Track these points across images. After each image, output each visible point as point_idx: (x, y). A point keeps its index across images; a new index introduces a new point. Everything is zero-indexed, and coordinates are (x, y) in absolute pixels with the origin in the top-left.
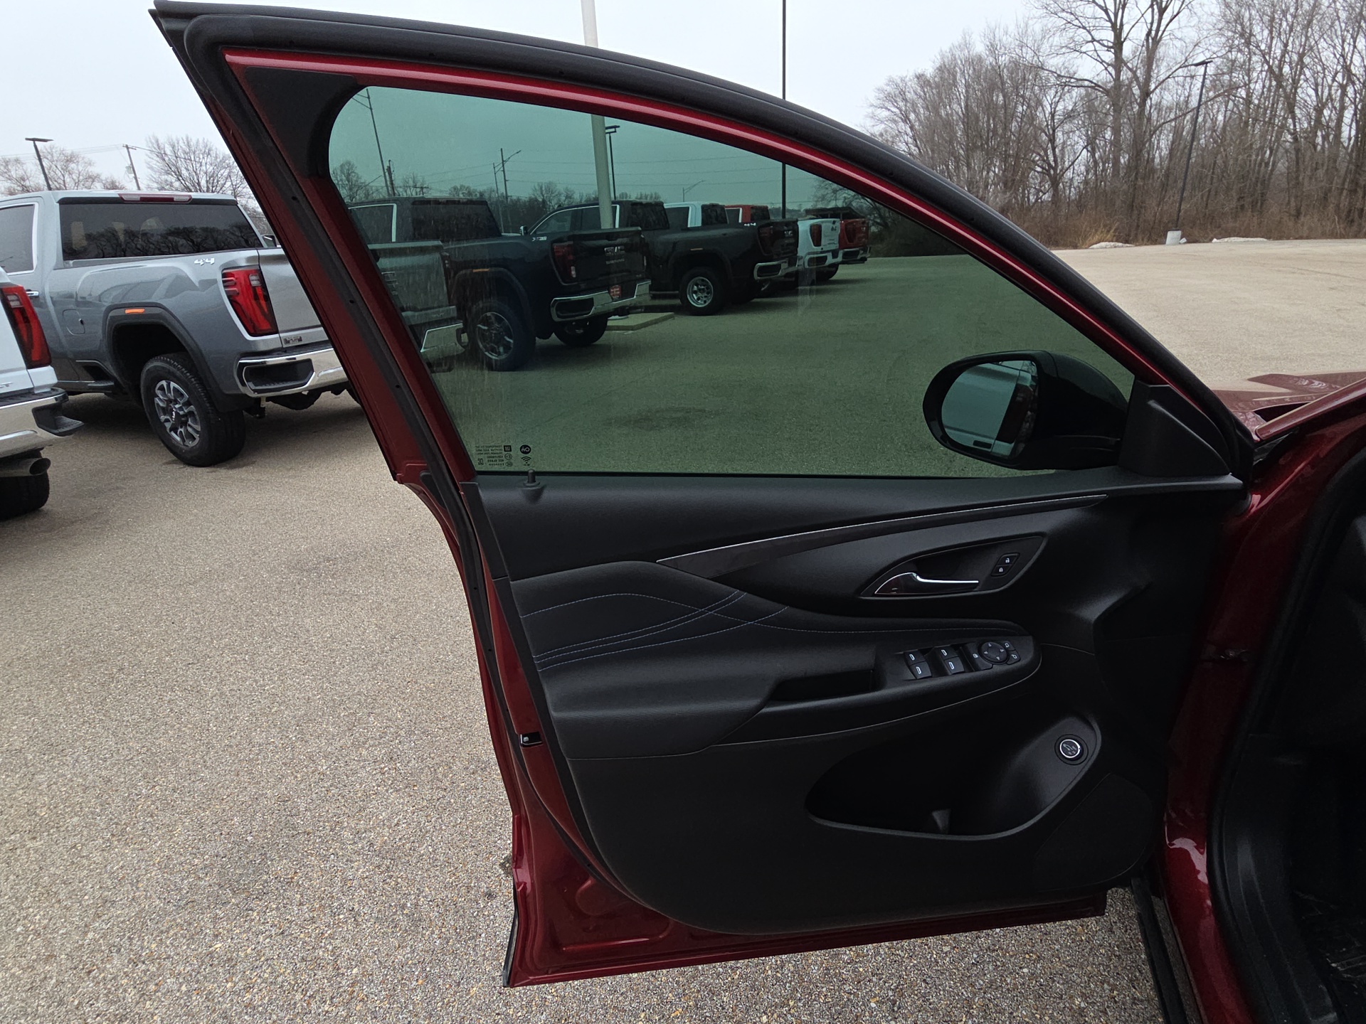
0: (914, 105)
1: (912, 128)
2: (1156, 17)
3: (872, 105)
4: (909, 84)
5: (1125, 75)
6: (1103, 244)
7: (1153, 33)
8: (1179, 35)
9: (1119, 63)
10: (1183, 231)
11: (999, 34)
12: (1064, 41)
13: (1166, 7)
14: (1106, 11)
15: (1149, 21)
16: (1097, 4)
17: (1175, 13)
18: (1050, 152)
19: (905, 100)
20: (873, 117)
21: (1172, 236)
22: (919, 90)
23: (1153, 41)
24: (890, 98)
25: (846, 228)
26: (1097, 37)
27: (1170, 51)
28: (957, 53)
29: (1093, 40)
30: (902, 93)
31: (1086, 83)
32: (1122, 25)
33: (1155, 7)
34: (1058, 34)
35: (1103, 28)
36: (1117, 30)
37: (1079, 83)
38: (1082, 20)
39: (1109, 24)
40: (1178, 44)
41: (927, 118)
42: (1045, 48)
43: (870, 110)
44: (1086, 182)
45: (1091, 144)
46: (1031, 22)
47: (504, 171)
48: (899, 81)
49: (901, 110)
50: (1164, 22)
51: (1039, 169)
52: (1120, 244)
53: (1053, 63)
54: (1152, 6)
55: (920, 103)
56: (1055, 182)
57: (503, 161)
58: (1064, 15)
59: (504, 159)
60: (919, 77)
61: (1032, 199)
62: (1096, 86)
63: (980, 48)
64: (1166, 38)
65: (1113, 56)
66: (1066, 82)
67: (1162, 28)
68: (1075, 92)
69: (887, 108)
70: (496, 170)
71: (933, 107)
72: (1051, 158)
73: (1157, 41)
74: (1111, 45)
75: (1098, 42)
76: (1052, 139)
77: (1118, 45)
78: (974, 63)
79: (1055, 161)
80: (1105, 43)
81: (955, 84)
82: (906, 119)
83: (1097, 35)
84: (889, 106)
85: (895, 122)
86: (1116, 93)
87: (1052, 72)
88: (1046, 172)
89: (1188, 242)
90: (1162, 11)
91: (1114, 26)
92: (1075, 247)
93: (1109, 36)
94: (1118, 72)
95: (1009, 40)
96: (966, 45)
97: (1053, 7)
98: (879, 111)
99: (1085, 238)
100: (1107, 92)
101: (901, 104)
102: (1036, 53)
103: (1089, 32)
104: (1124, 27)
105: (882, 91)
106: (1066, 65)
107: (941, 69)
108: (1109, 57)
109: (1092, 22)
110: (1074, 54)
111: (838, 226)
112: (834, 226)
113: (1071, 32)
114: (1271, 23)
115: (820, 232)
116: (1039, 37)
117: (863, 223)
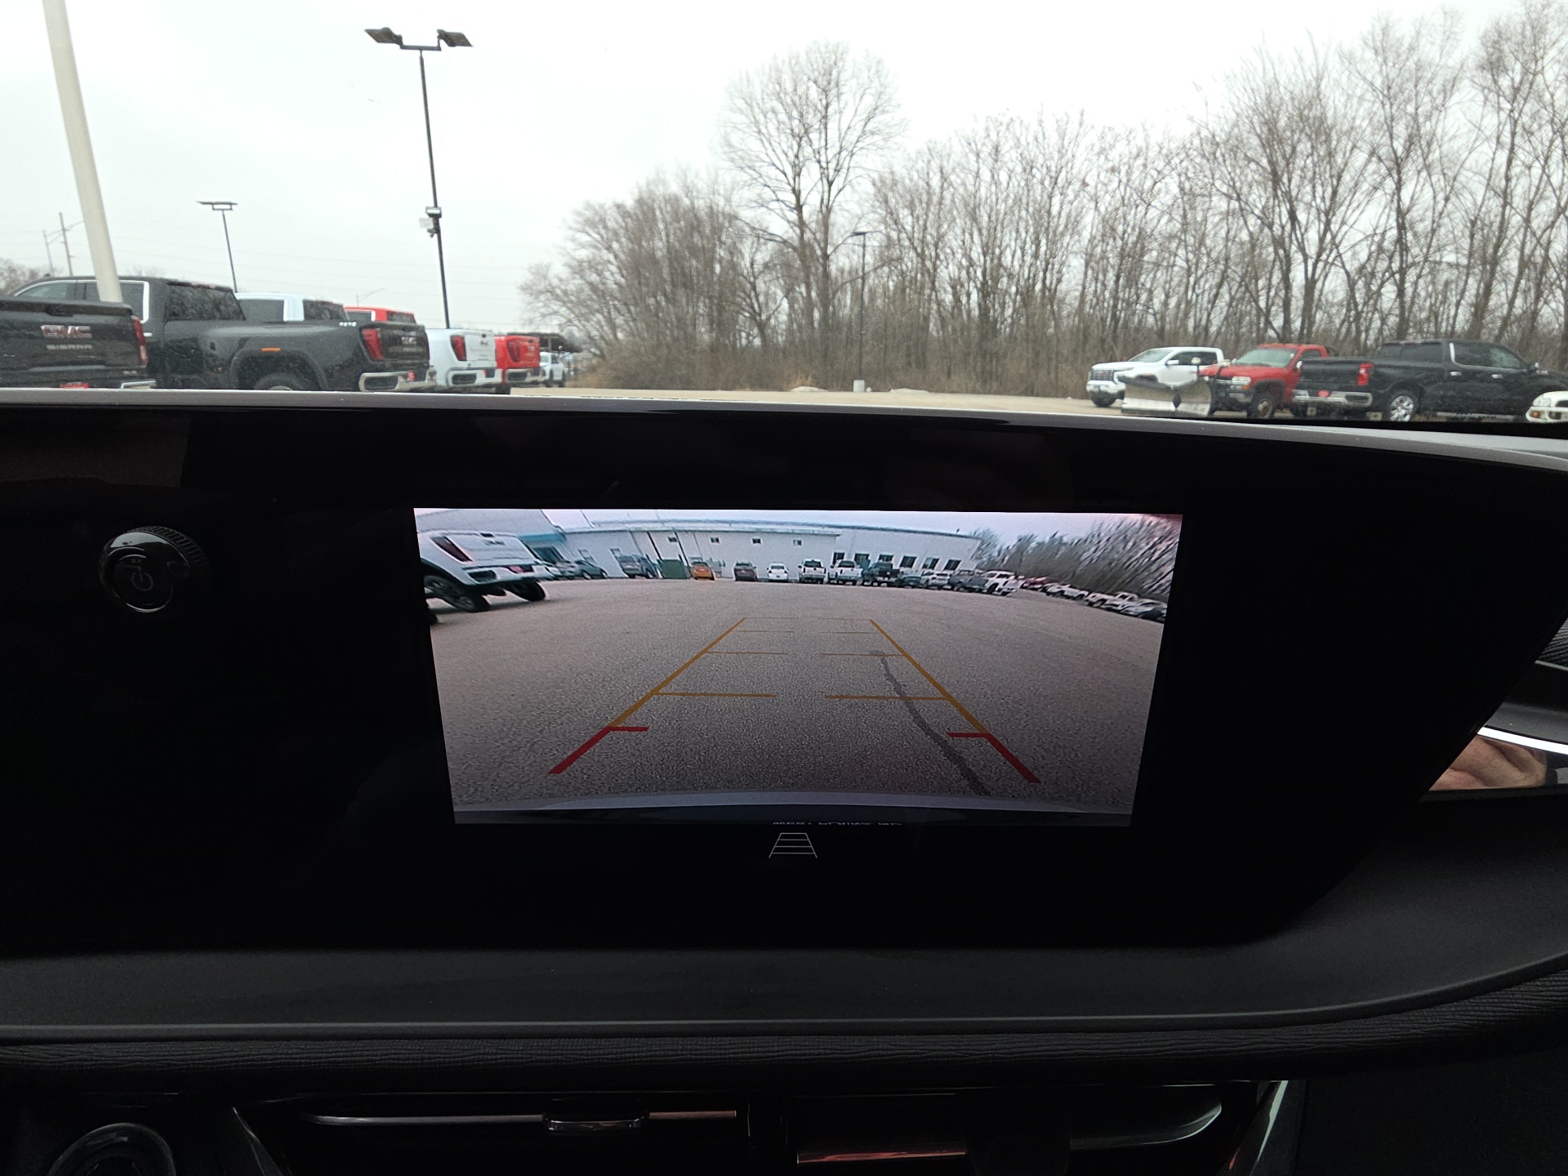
0: (616, 234)
1: (616, 257)
2: (826, 188)
3: (570, 228)
4: (609, 212)
5: (808, 235)
6: (802, 388)
7: (826, 202)
8: (846, 206)
9: (802, 224)
10: (866, 381)
11: (691, 177)
12: (753, 196)
13: (833, 181)
14: (785, 174)
15: (821, 190)
16: (777, 168)
17: (841, 187)
18: (754, 300)
19: (605, 227)
20: (573, 240)
21: (858, 384)
22: (620, 220)
23: (826, 211)
24: (591, 223)
25: (508, 345)
26: (781, 198)
27: (841, 221)
28: (653, 187)
29: (778, 200)
30: (603, 221)
31: (778, 239)
32: (800, 192)
33: (824, 179)
34: (746, 188)
35: (785, 190)
36: (797, 193)
37: (771, 238)
38: (767, 180)
39: (790, 188)
40: (846, 214)
41: (631, 251)
42: (735, 198)
43: (571, 232)
44: (790, 330)
45: (789, 292)
46: (721, 172)
47: (66, 243)
48: (597, 207)
49: (602, 237)
50: (833, 193)
51: (747, 314)
52: (816, 389)
53: (746, 214)
54: (821, 179)
55: (622, 232)
56: (762, 326)
57: (64, 230)
58: (751, 172)
59: (66, 226)
60: (619, 207)
61: (744, 341)
62: (785, 242)
63: (674, 188)
64: (836, 208)
65: (797, 217)
66: (761, 235)
67: (832, 199)
68: (770, 244)
69: (587, 233)
70: (49, 239)
71: (636, 236)
72: (756, 306)
73: (829, 210)
74: (794, 206)
75: (783, 201)
76: (754, 288)
77: (799, 208)
78: (673, 201)
79: (760, 307)
80: (787, 203)
81: (655, 220)
82: (609, 248)
83: (781, 196)
84: (590, 231)
85: (595, 247)
86: (803, 249)
87: (747, 224)
88: (753, 318)
89: (873, 391)
90: (830, 184)
91: (794, 190)
92: (781, 390)
93: (792, 199)
94: (802, 232)
95: (702, 185)
96: (664, 183)
97: (739, 162)
98: (579, 235)
99: (789, 382)
100: (795, 249)
101: (603, 232)
102: (728, 200)
103: (774, 193)
104: (802, 193)
105: (579, 214)
106: (759, 218)
107: (640, 202)
108: (793, 216)
109: (776, 183)
110: (763, 210)
111: (491, 340)
112: (485, 340)
113: (758, 189)
114: (911, 207)
115: (464, 345)
116: (729, 187)
117: (531, 341)
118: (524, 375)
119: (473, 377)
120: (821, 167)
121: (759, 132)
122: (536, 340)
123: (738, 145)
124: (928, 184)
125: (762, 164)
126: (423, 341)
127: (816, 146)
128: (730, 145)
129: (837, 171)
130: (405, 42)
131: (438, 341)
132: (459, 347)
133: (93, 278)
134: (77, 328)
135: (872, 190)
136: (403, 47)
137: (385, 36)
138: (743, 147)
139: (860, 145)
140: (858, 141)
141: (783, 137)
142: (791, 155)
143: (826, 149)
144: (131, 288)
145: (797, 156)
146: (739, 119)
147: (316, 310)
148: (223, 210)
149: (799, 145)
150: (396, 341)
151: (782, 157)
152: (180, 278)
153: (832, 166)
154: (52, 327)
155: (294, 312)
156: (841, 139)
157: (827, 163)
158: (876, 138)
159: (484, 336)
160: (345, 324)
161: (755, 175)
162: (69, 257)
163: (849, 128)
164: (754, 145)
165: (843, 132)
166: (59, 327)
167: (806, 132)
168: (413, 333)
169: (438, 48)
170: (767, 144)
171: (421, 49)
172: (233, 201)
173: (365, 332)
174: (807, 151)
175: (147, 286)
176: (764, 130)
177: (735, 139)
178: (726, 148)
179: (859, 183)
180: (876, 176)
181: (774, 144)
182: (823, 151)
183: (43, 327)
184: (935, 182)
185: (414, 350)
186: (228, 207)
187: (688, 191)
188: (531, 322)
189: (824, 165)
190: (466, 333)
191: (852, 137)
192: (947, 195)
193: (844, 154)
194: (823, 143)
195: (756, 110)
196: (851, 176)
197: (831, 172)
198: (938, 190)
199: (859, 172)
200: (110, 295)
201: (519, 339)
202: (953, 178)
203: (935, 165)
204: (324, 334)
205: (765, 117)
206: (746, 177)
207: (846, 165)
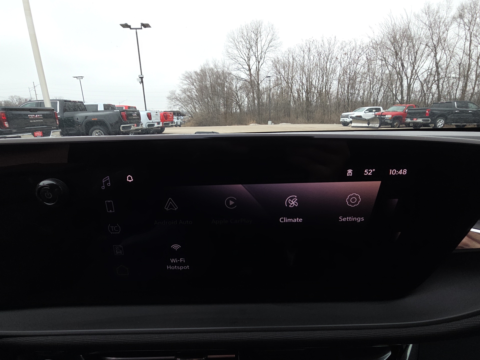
0: (195, 80)
1: (195, 87)
2: (258, 64)
3: (181, 79)
4: (193, 74)
5: (253, 78)
6: (253, 124)
7: (258, 68)
8: (264, 69)
9: (251, 75)
10: (272, 121)
11: (217, 62)
12: (236, 67)
13: (260, 61)
14: (245, 60)
15: (256, 64)
16: (243, 58)
17: (262, 63)
18: (237, 98)
19: (192, 79)
20: (182, 83)
21: (270, 122)
22: (196, 76)
23: (258, 70)
24: (187, 77)
25: (164, 115)
27: (262, 74)
28: (205, 66)
30: (191, 77)
31: (244, 80)
32: (250, 65)
33: (257, 61)
34: (233, 65)
35: (245, 65)
36: (249, 66)
37: (242, 79)
38: (239, 62)
39: (247, 64)
40: (264, 71)
41: (200, 85)
42: (230, 68)
43: (181, 81)
44: (248, 107)
45: (247, 95)
46: (225, 61)
47: (35, 91)
48: (189, 73)
49: (191, 82)
50: (260, 65)
51: (235, 103)
52: (257, 124)
53: (234, 73)
54: (256, 61)
55: (197, 80)
56: (240, 106)
57: (34, 87)
58: (235, 60)
59: (35, 85)
60: (195, 72)
61: (234, 111)
62: (246, 80)
63: (212, 66)
64: (261, 70)
65: (249, 73)
66: (238, 79)
67: (260, 67)
68: (241, 81)
69: (186, 81)
70: (30, 90)
71: (201, 81)
72: (238, 100)
73: (259, 70)
74: (248, 70)
76: (237, 95)
77: (250, 70)
78: (212, 70)
79: (239, 100)
80: (246, 69)
81: (206, 75)
82: (193, 85)
83: (244, 67)
85: (189, 85)
86: (251, 82)
87: (234, 75)
88: (237, 103)
89: (274, 124)
90: (259, 62)
91: (248, 65)
92: (246, 125)
93: (247, 67)
94: (251, 77)
95: (220, 65)
96: (207, 64)
97: (231, 57)
98: (184, 81)
99: (248, 122)
100: (249, 82)
101: (191, 80)
102: (228, 69)
103: (242, 66)
104: (250, 66)
105: (184, 75)
106: (238, 74)
107: (202, 70)
108: (248, 73)
109: (243, 63)
110: (239, 71)
111: (159, 114)
112: (157, 114)
113: (237, 65)
114: (284, 68)
115: (151, 116)
116: (228, 65)
117: (170, 113)
118: (169, 124)
119: (154, 125)
120: (256, 57)
121: (237, 48)
122: (172, 113)
123: (231, 52)
124: (289, 61)
125: (238, 57)
126: (139, 115)
127: (254, 51)
129: (261, 58)
130: (132, 27)
131: (143, 114)
132: (149, 116)
133: (43, 100)
134: (38, 115)
135: (272, 64)
136: (131, 29)
137: (126, 26)
138: (232, 53)
140: (267, 49)
141: (244, 49)
142: (247, 54)
143: (257, 52)
144: (54, 103)
145: (248, 55)
146: (231, 44)
147: (107, 107)
148: (80, 79)
149: (249, 51)
150: (131, 115)
151: (244, 55)
152: (68, 99)
153: (259, 57)
154: (31, 115)
155: (101, 108)
156: (262, 49)
157: (258, 56)
158: (272, 48)
159: (157, 112)
160: (116, 111)
161: (236, 61)
162: (36, 94)
163: (264, 45)
164: (236, 52)
165: (262, 47)
166: (33, 115)
167: (251, 47)
168: (136, 113)
169: (141, 29)
170: (239, 52)
171: (136, 29)
172: (83, 76)
173: (122, 113)
174: (252, 53)
175: (58, 102)
176: (238, 47)
177: (230, 50)
178: (227, 53)
180: (273, 59)
181: (242, 51)
182: (256, 53)
183: (29, 115)
184: (291, 60)
185: (136, 117)
186: (81, 78)
187: (216, 66)
188: (170, 108)
189: (257, 57)
190: (151, 112)
191: (265, 48)
192: (295, 64)
193: (263, 53)
194: (256, 50)
195: (236, 41)
196: (265, 59)
197: (259, 59)
198: (292, 63)
199: (268, 58)
200: (48, 105)
201: (167, 113)
202: (296, 59)
203: (291, 55)
204: (110, 114)
205: (239, 43)
206: (233, 62)
207: (263, 57)
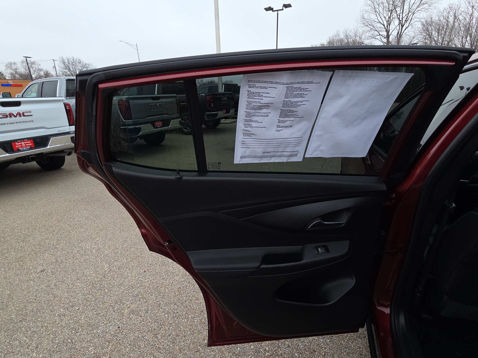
2: (400, 28)
7: (400, 33)
8: (408, 34)
9: (388, 42)
11: (348, 32)
12: (370, 35)
13: (404, 25)
14: (384, 25)
15: (398, 29)
16: (381, 23)
17: (407, 27)
23: (399, 36)
26: (381, 34)
29: (380, 35)
33: (400, 25)
34: (368, 32)
35: (383, 31)
36: (388, 31)
38: (376, 28)
39: (385, 30)
40: (408, 37)
42: (363, 37)
46: (358, 29)
50: (403, 30)
53: (366, 42)
54: (399, 24)
58: (370, 26)
63: (342, 37)
64: (404, 35)
65: (386, 40)
67: (402, 32)
73: (401, 36)
74: (386, 36)
75: (381, 35)
77: (388, 37)
80: (384, 36)
83: (381, 33)
90: (402, 26)
93: (385, 34)
95: (352, 34)
96: (338, 35)
97: (366, 24)
102: (360, 38)
103: (379, 33)
104: (390, 31)
106: (371, 43)
109: (380, 29)
110: (374, 39)
113: (372, 32)
114: (438, 31)
116: (361, 33)
120: (400, 20)
121: (376, 11)
123: (367, 18)
124: (447, 21)
125: (375, 23)
127: (399, 12)
128: (364, 18)
129: (406, 21)
135: (420, 26)
136: (273, 11)
137: (269, 9)
138: (369, 18)
139: (418, 9)
140: (417, 8)
141: (385, 12)
142: (387, 17)
143: (403, 14)
145: (389, 18)
146: (368, 8)
149: (391, 14)
151: (384, 19)
153: (404, 19)
156: (409, 8)
157: (402, 18)
158: (426, 6)
161: (372, 27)
163: (413, 4)
164: (373, 16)
165: (411, 6)
167: (395, 8)
169: (283, 10)
170: (378, 16)
171: (278, 11)
174: (395, 15)
176: (377, 11)
177: (366, 16)
178: (362, 20)
179: (415, 25)
180: (423, 20)
181: (381, 15)
182: (401, 14)
184: (451, 19)
187: (347, 37)
189: (401, 19)
191: (415, 7)
192: (457, 24)
193: (410, 14)
194: (401, 11)
195: (375, 3)
196: (412, 21)
197: (404, 22)
198: (452, 23)
199: (416, 20)
202: (460, 17)
203: (452, 13)
205: (379, 5)
206: (369, 29)
207: (410, 18)
